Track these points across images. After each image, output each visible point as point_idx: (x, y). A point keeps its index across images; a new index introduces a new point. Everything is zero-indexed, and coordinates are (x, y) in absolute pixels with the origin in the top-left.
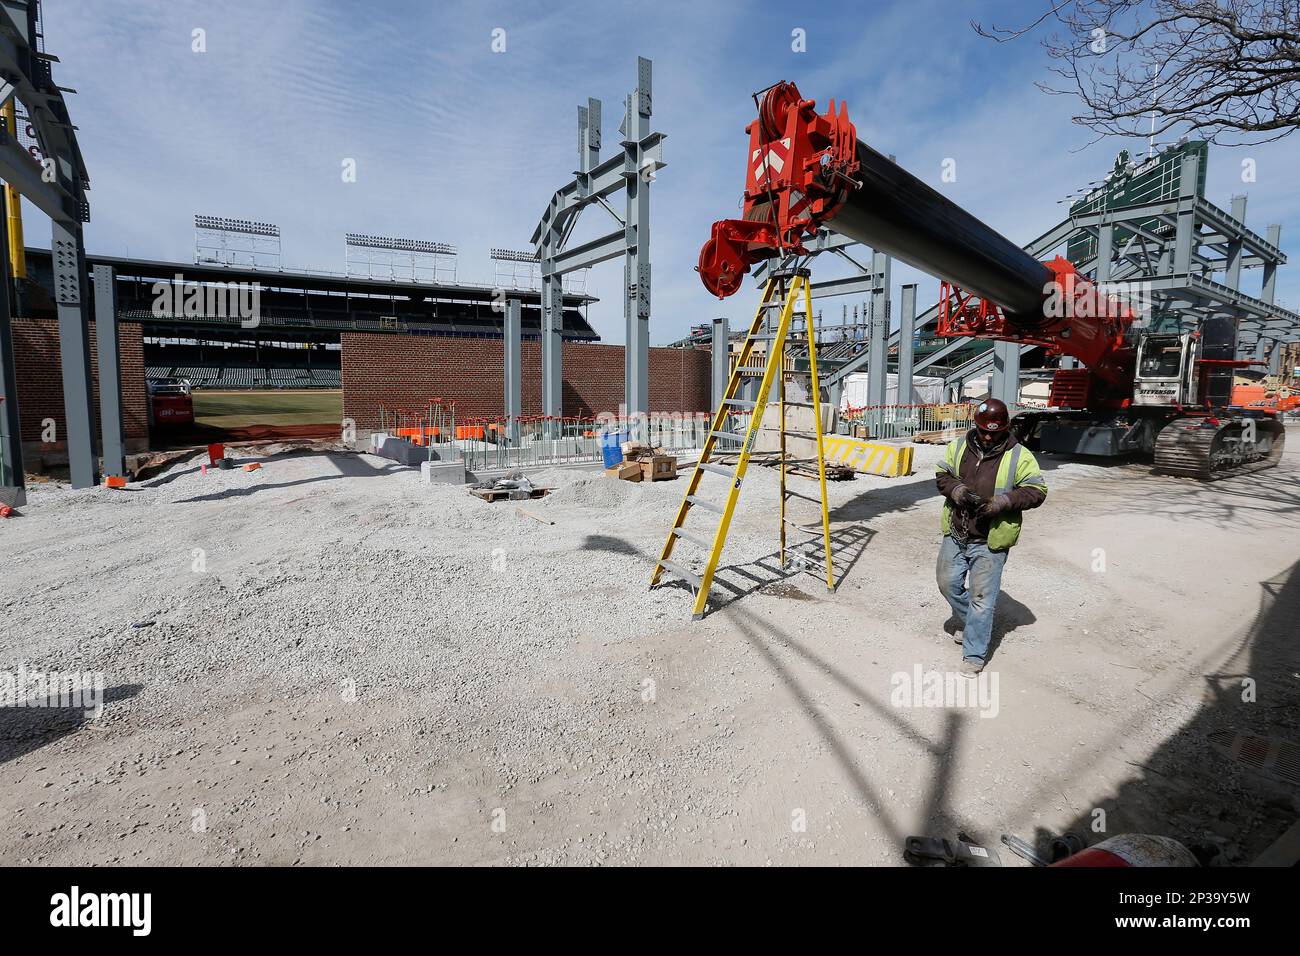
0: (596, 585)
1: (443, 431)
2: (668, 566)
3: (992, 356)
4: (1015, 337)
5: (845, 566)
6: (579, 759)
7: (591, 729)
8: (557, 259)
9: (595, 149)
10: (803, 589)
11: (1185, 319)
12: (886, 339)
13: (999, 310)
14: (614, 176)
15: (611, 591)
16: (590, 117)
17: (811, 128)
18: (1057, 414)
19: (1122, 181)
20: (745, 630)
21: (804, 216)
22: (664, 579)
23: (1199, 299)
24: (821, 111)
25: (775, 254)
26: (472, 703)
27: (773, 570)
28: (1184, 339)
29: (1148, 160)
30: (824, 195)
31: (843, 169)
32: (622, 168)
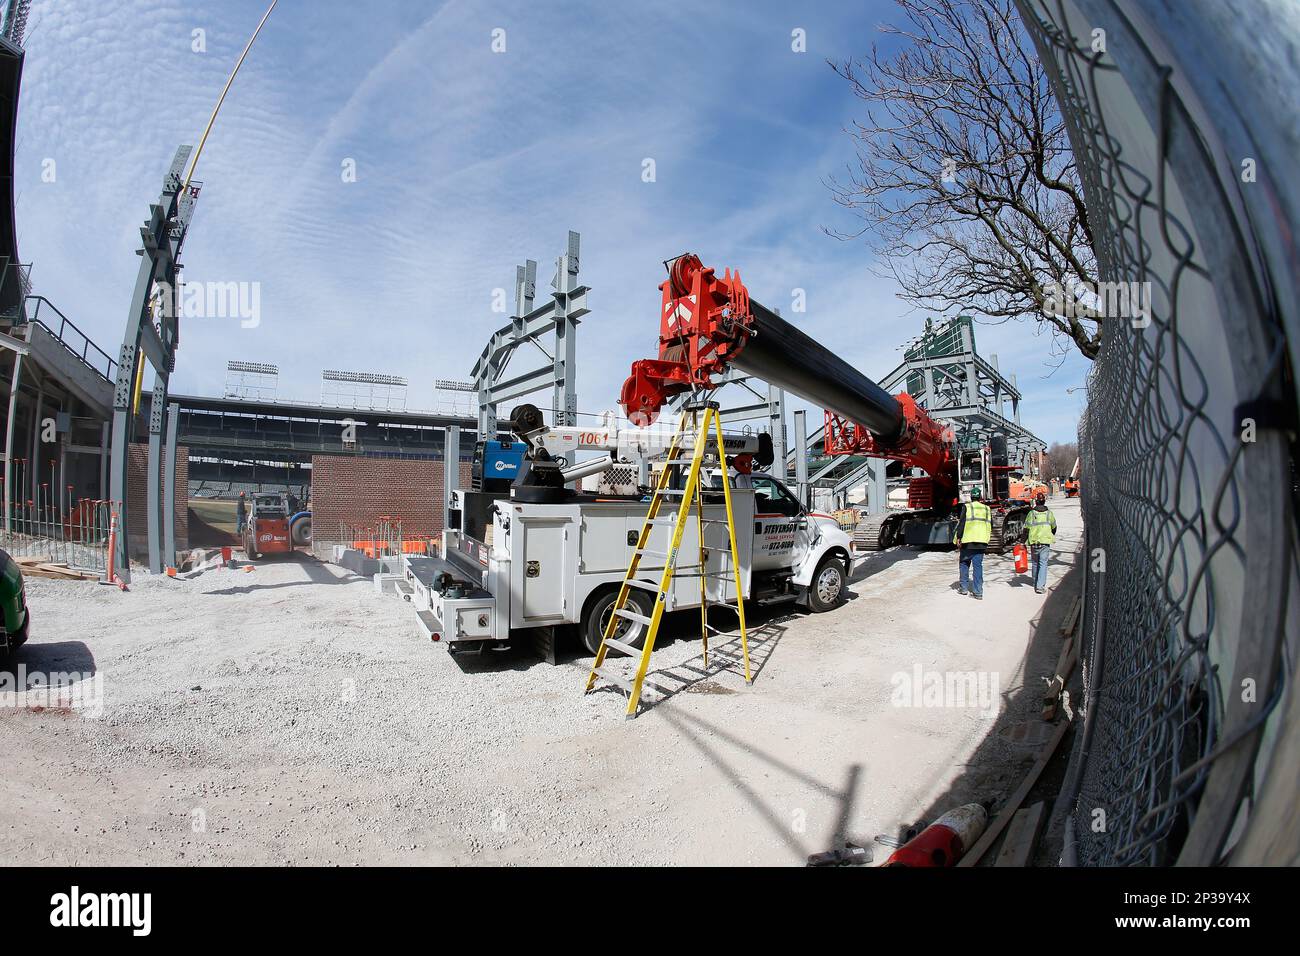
0: (535, 691)
1: (391, 545)
2: (601, 674)
3: (866, 468)
4: (882, 454)
5: (761, 661)
6: (534, 833)
7: (542, 811)
8: (493, 390)
9: (529, 298)
10: (724, 685)
11: (980, 437)
12: (784, 458)
13: (868, 433)
14: (546, 319)
15: (549, 697)
16: (527, 275)
17: (713, 288)
18: (914, 513)
19: (932, 338)
20: (676, 724)
21: (711, 357)
22: (598, 685)
23: (986, 424)
24: (719, 275)
25: (689, 388)
26: (435, 788)
27: (697, 670)
28: (982, 452)
29: (943, 325)
30: (727, 340)
31: (741, 321)
32: (552, 314)
